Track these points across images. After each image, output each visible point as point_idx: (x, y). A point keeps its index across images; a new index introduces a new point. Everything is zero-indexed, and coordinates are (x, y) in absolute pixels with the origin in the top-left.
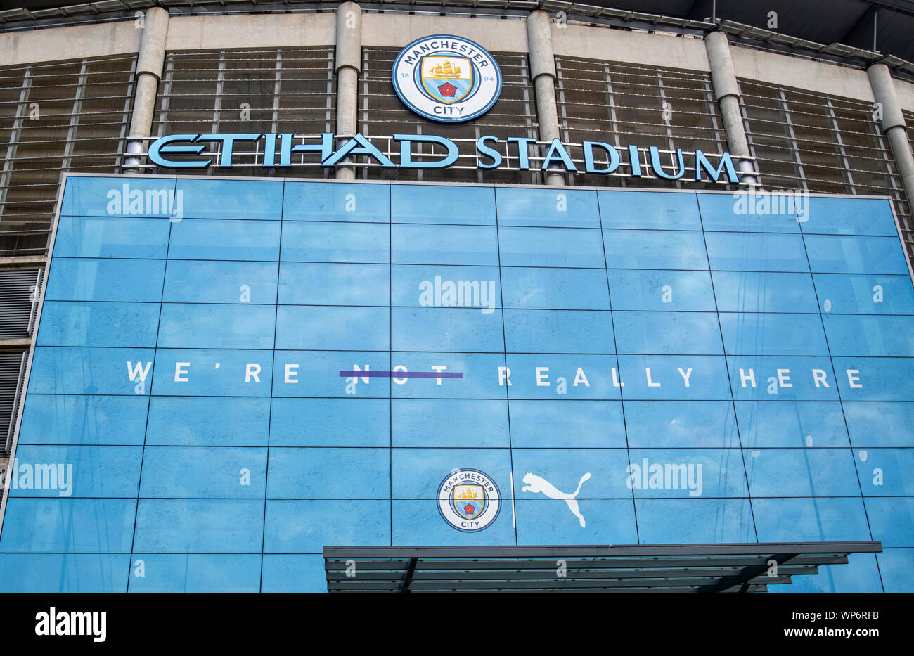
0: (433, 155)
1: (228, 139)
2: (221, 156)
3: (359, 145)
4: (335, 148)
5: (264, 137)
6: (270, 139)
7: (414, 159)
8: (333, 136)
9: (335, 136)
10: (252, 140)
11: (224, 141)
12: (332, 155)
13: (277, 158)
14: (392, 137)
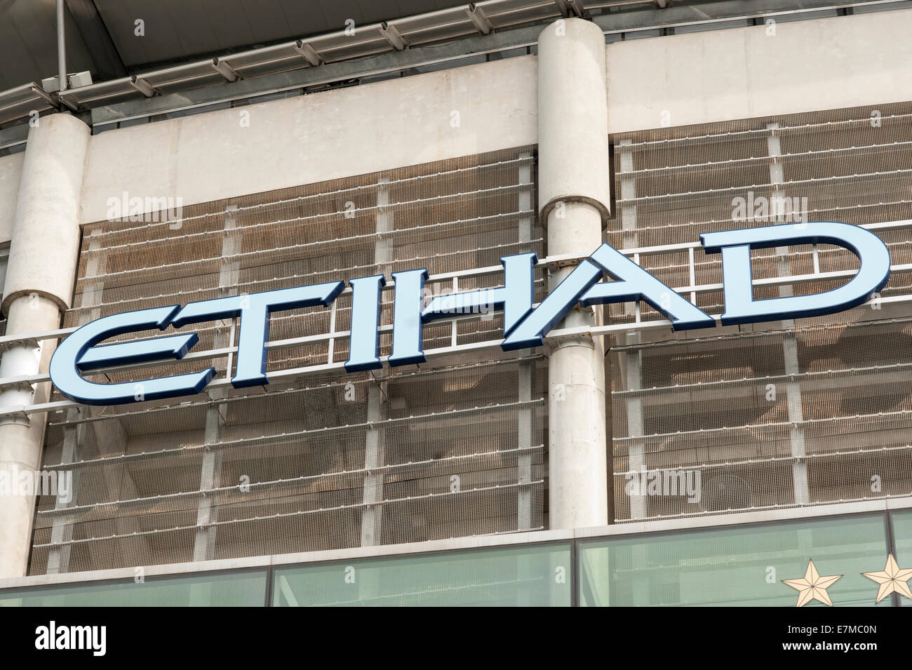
0: (817, 275)
1: (253, 307)
2: (236, 354)
3: (604, 275)
4: (540, 293)
5: (348, 290)
6: (365, 290)
7: (760, 293)
8: (534, 260)
9: (541, 262)
10: (315, 302)
11: (243, 314)
12: (531, 311)
13: (384, 339)
14: (698, 244)
